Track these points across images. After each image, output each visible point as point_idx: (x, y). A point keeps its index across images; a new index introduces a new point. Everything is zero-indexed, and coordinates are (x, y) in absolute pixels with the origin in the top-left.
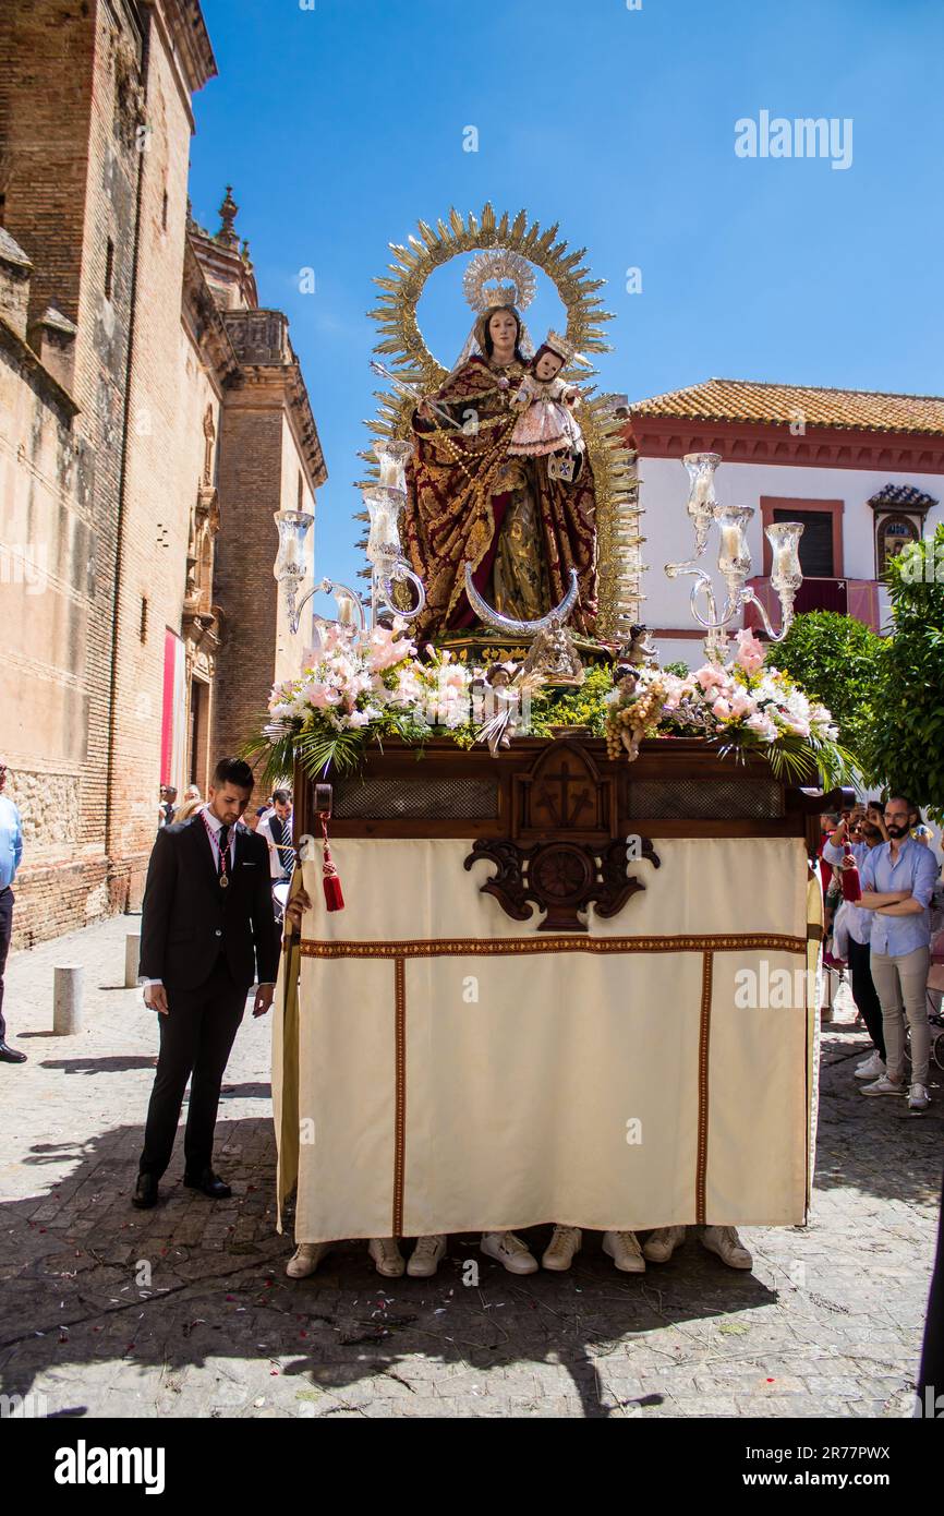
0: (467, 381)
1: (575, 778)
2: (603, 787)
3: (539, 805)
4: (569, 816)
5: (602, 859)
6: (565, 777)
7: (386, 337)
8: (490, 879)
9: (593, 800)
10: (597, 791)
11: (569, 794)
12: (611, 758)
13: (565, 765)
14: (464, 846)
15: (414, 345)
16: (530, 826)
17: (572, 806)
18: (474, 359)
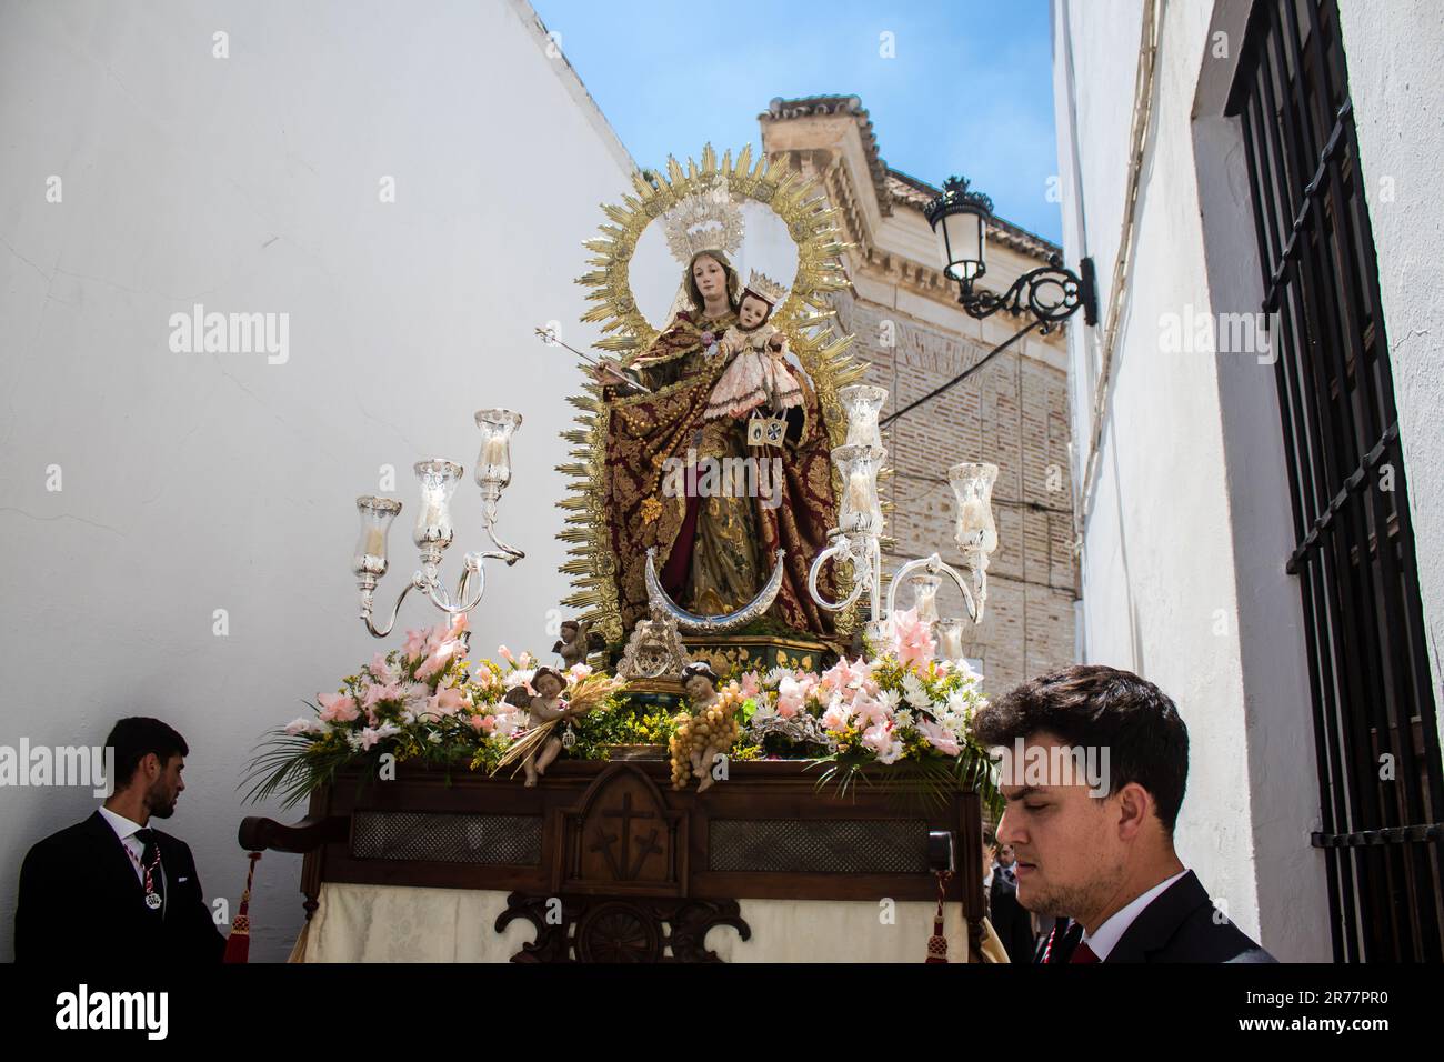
0: (670, 340)
1: (640, 815)
2: (674, 825)
3: (593, 849)
4: (631, 864)
5: (671, 926)
6: (627, 813)
7: (597, 303)
8: (526, 945)
9: (663, 844)
10: (669, 832)
11: (632, 837)
12: (675, 787)
13: (628, 797)
14: (497, 902)
15: (627, 308)
16: (580, 877)
17: (634, 851)
18: (682, 315)
